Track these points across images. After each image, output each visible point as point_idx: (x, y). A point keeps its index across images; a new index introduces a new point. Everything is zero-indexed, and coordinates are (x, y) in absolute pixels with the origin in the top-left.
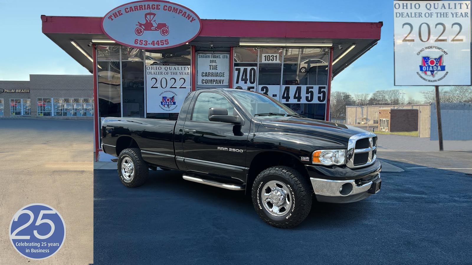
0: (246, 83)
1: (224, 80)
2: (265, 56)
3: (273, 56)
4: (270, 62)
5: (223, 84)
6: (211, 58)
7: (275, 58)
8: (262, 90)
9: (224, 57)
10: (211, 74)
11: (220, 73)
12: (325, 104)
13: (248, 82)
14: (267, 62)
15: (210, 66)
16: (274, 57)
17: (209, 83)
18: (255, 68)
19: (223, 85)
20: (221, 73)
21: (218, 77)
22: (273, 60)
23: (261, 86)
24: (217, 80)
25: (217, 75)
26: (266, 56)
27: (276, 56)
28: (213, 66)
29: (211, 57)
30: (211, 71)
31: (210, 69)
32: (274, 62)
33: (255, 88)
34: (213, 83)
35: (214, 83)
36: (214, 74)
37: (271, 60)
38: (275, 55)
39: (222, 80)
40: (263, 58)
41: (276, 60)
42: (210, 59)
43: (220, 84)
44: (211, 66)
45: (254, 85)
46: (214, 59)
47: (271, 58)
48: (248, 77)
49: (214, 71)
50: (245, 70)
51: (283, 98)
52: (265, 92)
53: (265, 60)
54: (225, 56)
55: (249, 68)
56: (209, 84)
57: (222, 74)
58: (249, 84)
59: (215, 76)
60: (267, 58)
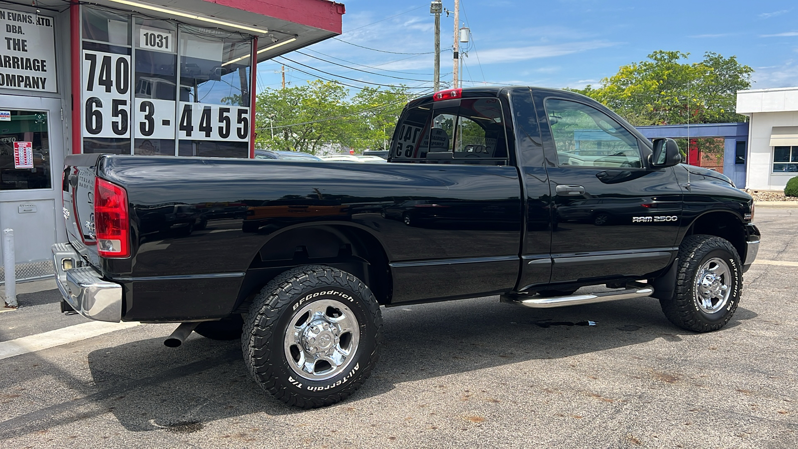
0: (108, 90)
1: (45, 79)
2: (146, 35)
3: (161, 36)
4: (156, 48)
5: (43, 88)
6: (9, 19)
7: (164, 41)
8: (143, 109)
9: (41, 23)
10: (11, 62)
11: (34, 61)
12: (248, 142)
13: (114, 87)
14: (149, 47)
15: (8, 39)
16: (162, 39)
17: (8, 85)
18: (128, 58)
19: (43, 90)
20: (38, 62)
21: (31, 69)
22: (161, 46)
23: (139, 101)
24: (27, 78)
25: (28, 64)
26: (147, 33)
27: (167, 38)
28: (14, 40)
29: (9, 16)
30: (12, 53)
31: (9, 48)
32: (163, 49)
33: (128, 102)
34: (19, 86)
35: (22, 84)
36: (20, 63)
37: (158, 46)
38: (164, 35)
39: (41, 78)
40: (143, 39)
41: (167, 47)
42: (6, 21)
43: (36, 89)
44: (11, 42)
45: (126, 97)
46: (17, 24)
47: (157, 40)
48: (113, 78)
49: (19, 54)
50: (107, 61)
51: (182, 128)
52: (147, 113)
53: (147, 44)
54: (43, 19)
55: (114, 57)
56: (9, 87)
57: (40, 64)
58: (115, 94)
59: (22, 68)
60: (150, 39)
